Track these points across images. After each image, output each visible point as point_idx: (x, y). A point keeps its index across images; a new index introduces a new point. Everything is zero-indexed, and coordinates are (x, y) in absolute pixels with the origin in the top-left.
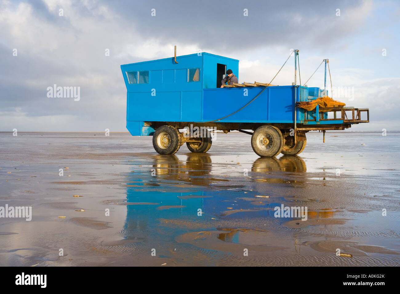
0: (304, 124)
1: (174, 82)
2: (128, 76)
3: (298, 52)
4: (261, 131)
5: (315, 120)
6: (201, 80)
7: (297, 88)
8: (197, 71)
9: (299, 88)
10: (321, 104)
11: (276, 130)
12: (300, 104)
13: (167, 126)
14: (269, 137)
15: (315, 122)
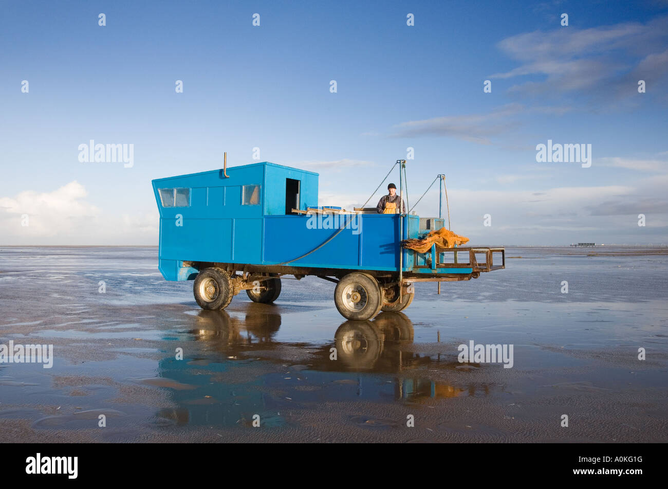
0: (413, 272)
1: (223, 204)
2: (162, 195)
3: (405, 164)
4: (349, 281)
5: (430, 266)
6: (261, 203)
7: (404, 218)
8: (256, 189)
9: (407, 218)
10: (439, 242)
11: (371, 280)
12: (408, 242)
13: (213, 268)
14: (360, 290)
15: (429, 269)
